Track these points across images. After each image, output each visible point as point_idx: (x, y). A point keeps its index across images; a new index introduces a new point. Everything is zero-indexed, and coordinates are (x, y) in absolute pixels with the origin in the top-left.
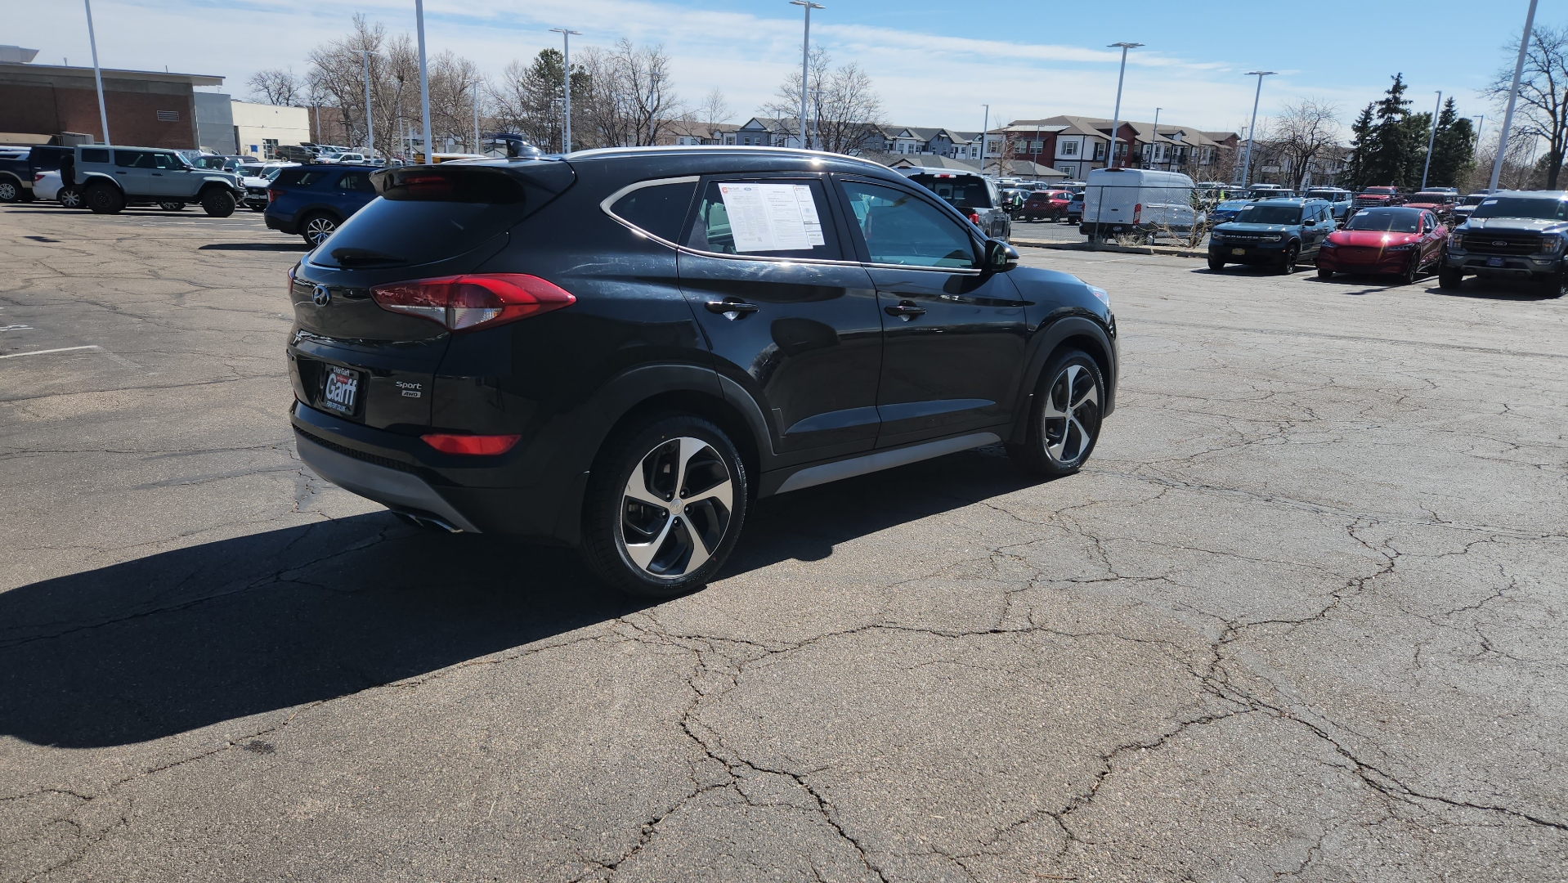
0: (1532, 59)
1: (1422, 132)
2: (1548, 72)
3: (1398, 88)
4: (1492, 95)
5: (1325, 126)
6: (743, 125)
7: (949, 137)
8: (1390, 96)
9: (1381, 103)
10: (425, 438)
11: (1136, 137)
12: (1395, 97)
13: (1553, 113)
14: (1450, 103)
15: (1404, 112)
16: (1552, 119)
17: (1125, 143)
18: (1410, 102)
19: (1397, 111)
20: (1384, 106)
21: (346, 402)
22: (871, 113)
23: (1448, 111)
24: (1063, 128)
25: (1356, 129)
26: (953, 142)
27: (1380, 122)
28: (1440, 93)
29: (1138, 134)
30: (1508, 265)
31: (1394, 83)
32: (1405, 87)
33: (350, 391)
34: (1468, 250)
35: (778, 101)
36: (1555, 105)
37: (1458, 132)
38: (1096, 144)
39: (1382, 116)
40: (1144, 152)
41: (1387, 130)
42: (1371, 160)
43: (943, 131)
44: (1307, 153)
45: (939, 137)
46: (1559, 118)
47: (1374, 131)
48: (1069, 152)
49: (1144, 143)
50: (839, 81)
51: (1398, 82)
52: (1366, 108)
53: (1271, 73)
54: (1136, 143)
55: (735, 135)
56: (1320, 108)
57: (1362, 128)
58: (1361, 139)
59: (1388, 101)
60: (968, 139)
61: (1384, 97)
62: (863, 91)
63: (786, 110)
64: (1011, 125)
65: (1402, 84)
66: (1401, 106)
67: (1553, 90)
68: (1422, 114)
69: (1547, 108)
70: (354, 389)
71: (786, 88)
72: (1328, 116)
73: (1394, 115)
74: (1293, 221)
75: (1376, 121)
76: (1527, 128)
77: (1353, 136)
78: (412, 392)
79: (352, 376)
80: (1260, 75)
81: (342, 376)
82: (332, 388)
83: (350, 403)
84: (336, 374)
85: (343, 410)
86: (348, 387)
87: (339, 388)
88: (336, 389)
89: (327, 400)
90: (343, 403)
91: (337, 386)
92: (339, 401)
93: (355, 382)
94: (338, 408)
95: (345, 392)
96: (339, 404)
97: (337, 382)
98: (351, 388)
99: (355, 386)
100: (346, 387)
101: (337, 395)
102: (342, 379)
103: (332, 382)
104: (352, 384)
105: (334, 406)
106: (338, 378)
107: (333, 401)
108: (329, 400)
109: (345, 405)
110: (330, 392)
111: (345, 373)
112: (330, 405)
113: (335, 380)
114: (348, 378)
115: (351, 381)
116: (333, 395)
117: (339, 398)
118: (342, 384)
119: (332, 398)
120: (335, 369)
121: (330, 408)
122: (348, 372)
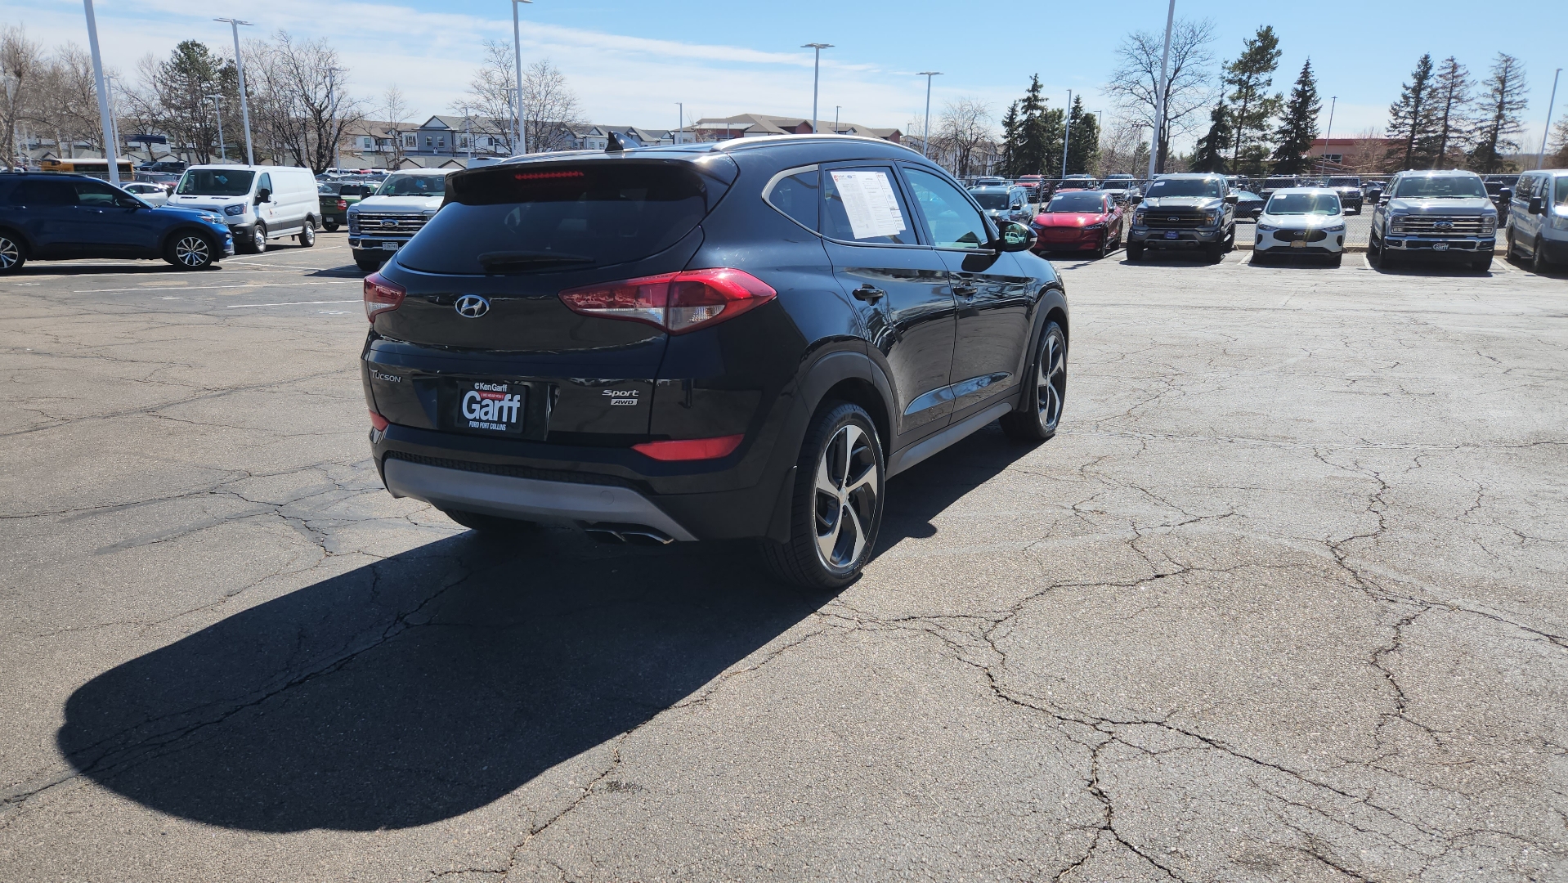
0: (1138, 61)
1: (1057, 126)
2: (1150, 72)
3: (1035, 88)
4: (1111, 93)
5: (980, 122)
6: (423, 124)
7: (638, 135)
8: (1031, 95)
9: (1024, 101)
10: (639, 448)
12: (1034, 96)
13: (1157, 108)
14: (1077, 101)
15: (1042, 109)
18: (1046, 100)
19: (1036, 108)
20: (1026, 104)
21: (505, 419)
22: (568, 111)
23: (1077, 107)
24: (751, 125)
25: (1006, 124)
26: (642, 140)
27: (1024, 118)
28: (1070, 91)
30: (1181, 237)
31: (1033, 82)
32: (1041, 86)
33: (510, 409)
34: (1149, 225)
35: (469, 99)
36: (1158, 102)
37: (1085, 125)
39: (1025, 113)
41: (1030, 124)
42: (1019, 152)
43: (632, 130)
44: (966, 148)
45: (628, 135)
46: (1163, 113)
47: (1020, 125)
50: (531, 78)
51: (1036, 83)
52: (1011, 105)
53: (938, 73)
55: (415, 134)
56: (975, 105)
57: (1010, 123)
58: (1010, 133)
59: (1029, 99)
60: (656, 137)
61: (1026, 95)
62: (558, 88)
63: (479, 107)
64: (699, 123)
65: (1039, 84)
66: (1039, 104)
68: (1056, 110)
69: (1152, 103)
70: (516, 404)
71: (476, 84)
72: (982, 113)
73: (1034, 111)
75: (1021, 117)
76: (1139, 121)
77: (1003, 131)
78: (625, 400)
79: (512, 391)
80: (930, 75)
81: (492, 392)
82: (474, 406)
83: (514, 420)
84: (480, 391)
85: (503, 427)
86: (506, 404)
87: (487, 405)
88: (482, 407)
89: (468, 420)
90: (500, 421)
91: (484, 403)
92: (491, 419)
93: (517, 397)
94: (494, 427)
95: (501, 409)
96: (493, 422)
97: (483, 399)
98: (511, 404)
99: (518, 401)
100: (502, 403)
101: (486, 414)
102: (493, 396)
103: (472, 400)
104: (511, 400)
105: (485, 426)
106: (485, 395)
107: (480, 420)
108: (472, 420)
109: (503, 423)
110: (471, 411)
111: (499, 388)
112: (474, 424)
113: (477, 397)
114: (503, 393)
115: (509, 396)
116: (476, 414)
117: (490, 417)
118: (493, 400)
119: (477, 417)
120: (477, 386)
121: (475, 429)
122: (505, 387)
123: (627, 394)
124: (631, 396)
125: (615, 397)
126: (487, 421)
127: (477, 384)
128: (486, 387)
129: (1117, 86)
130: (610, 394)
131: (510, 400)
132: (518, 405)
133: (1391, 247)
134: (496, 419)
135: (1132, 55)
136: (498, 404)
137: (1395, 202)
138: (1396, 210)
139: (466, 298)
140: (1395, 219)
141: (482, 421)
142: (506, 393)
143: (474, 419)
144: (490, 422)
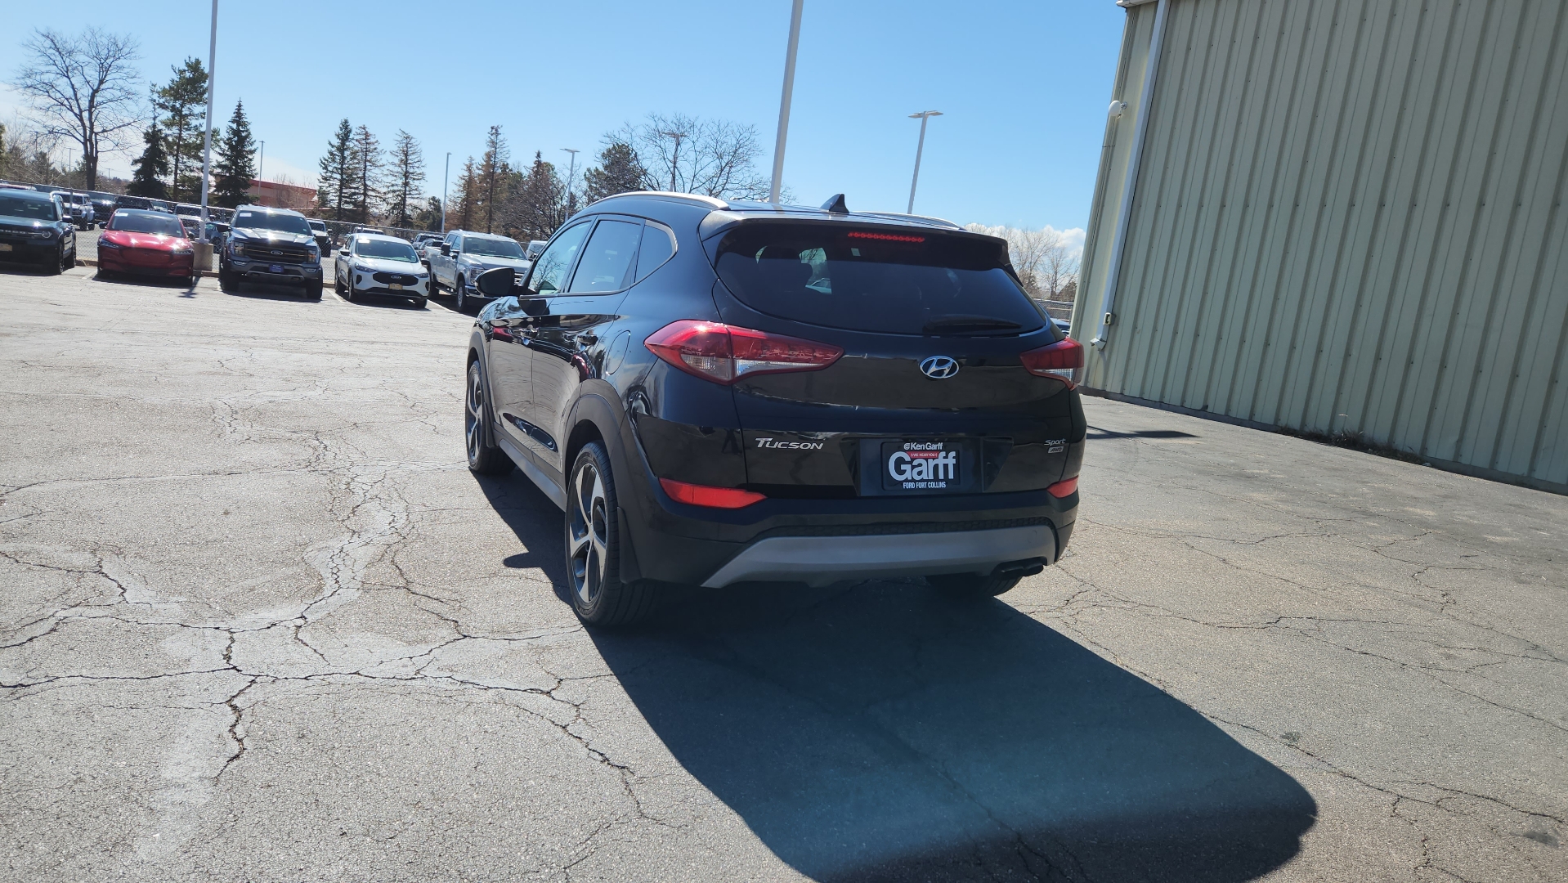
0: (51, 62)
10: (1051, 489)
13: (80, 118)
16: (79, 123)
21: (941, 476)
30: (287, 272)
33: (946, 466)
34: (251, 257)
36: (81, 111)
46: (87, 124)
67: (76, 95)
69: (72, 111)
70: (951, 461)
74: (50, 216)
76: (57, 128)
78: (1057, 448)
79: (947, 450)
81: (925, 451)
82: (903, 467)
83: (951, 476)
84: (909, 451)
85: (942, 485)
86: (941, 461)
87: (920, 465)
88: (913, 467)
89: (901, 483)
90: (936, 479)
91: (915, 463)
92: (926, 478)
93: (952, 454)
94: (933, 485)
95: (936, 467)
96: (931, 481)
97: (913, 459)
98: (946, 461)
99: (954, 458)
100: (936, 462)
101: (920, 473)
102: (926, 455)
103: (900, 461)
104: (946, 457)
105: (922, 485)
106: (916, 455)
107: (913, 480)
108: (904, 481)
109: (942, 481)
110: (903, 472)
111: (934, 447)
112: (911, 485)
113: (907, 458)
114: (938, 451)
115: (943, 454)
116: (908, 475)
117: (924, 476)
118: (926, 459)
119: (910, 478)
120: (906, 446)
121: (911, 489)
122: (940, 445)
123: (1059, 442)
124: (1061, 445)
125: (1052, 446)
126: (922, 480)
128: (919, 447)
130: (1050, 443)
131: (944, 458)
132: (954, 461)
133: (471, 295)
134: (931, 477)
136: (932, 463)
137: (464, 256)
138: (472, 265)
139: (935, 358)
140: (473, 273)
141: (919, 481)
142: (940, 451)
143: (907, 480)
144: (928, 481)
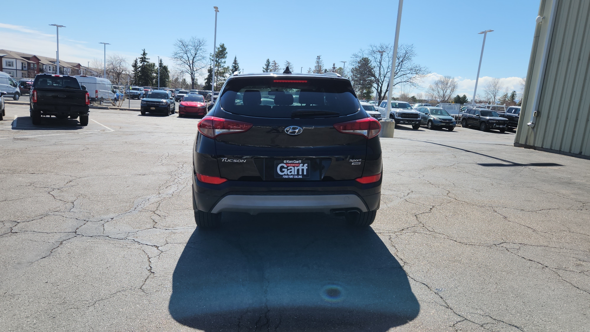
0: (182, 49)
1: (153, 69)
2: (186, 54)
3: (144, 54)
4: (173, 59)
5: (123, 64)
8: (143, 56)
9: (140, 58)
10: (358, 180)
11: (40, 61)
12: (144, 57)
13: (190, 67)
14: (161, 61)
15: (148, 62)
17: (36, 64)
18: (149, 59)
19: (145, 61)
20: (141, 60)
21: (300, 173)
23: (161, 63)
24: (6, 55)
25: (133, 66)
27: (141, 65)
28: (159, 57)
29: (40, 60)
31: (143, 52)
32: (147, 54)
33: (303, 170)
36: (190, 64)
37: (164, 70)
38: (22, 63)
39: (141, 63)
40: (44, 68)
41: (144, 68)
42: (140, 77)
44: (119, 74)
47: (140, 67)
48: (10, 65)
49: (43, 64)
51: (144, 52)
52: (135, 59)
53: (108, 44)
54: (40, 64)
56: (121, 58)
57: (135, 66)
58: (136, 70)
59: (142, 58)
61: (141, 56)
65: (146, 53)
66: (146, 60)
67: (189, 59)
68: (152, 63)
69: (188, 65)
70: (305, 167)
72: (124, 61)
73: (145, 63)
74: (166, 98)
75: (139, 64)
76: (184, 70)
77: (133, 69)
78: (357, 163)
80: (105, 44)
81: (293, 163)
82: (283, 170)
83: (305, 173)
84: (286, 164)
85: (300, 177)
86: (300, 167)
87: (291, 169)
88: (288, 170)
89: (282, 175)
90: (298, 174)
91: (289, 168)
92: (293, 174)
94: (296, 177)
95: (298, 170)
96: (295, 175)
97: (288, 167)
98: (303, 168)
99: (306, 166)
100: (298, 168)
101: (291, 172)
102: (294, 165)
103: (282, 167)
104: (303, 166)
105: (291, 177)
106: (289, 165)
107: (288, 175)
108: (283, 175)
109: (300, 175)
110: (283, 172)
111: (298, 162)
112: (287, 177)
113: (285, 166)
114: (299, 164)
115: (302, 165)
116: (285, 173)
117: (293, 173)
118: (294, 167)
119: (286, 174)
120: (285, 162)
121: (286, 178)
122: (300, 161)
123: (358, 160)
124: (359, 161)
125: (354, 162)
126: (292, 175)
127: (284, 161)
128: (291, 162)
129: (176, 57)
130: (352, 161)
131: (302, 166)
132: (307, 168)
134: (296, 173)
135: (180, 47)
136: (296, 168)
139: (292, 127)
141: (290, 175)
142: (300, 163)
143: (285, 175)
144: (294, 175)
